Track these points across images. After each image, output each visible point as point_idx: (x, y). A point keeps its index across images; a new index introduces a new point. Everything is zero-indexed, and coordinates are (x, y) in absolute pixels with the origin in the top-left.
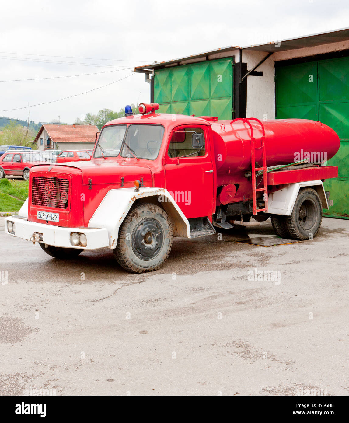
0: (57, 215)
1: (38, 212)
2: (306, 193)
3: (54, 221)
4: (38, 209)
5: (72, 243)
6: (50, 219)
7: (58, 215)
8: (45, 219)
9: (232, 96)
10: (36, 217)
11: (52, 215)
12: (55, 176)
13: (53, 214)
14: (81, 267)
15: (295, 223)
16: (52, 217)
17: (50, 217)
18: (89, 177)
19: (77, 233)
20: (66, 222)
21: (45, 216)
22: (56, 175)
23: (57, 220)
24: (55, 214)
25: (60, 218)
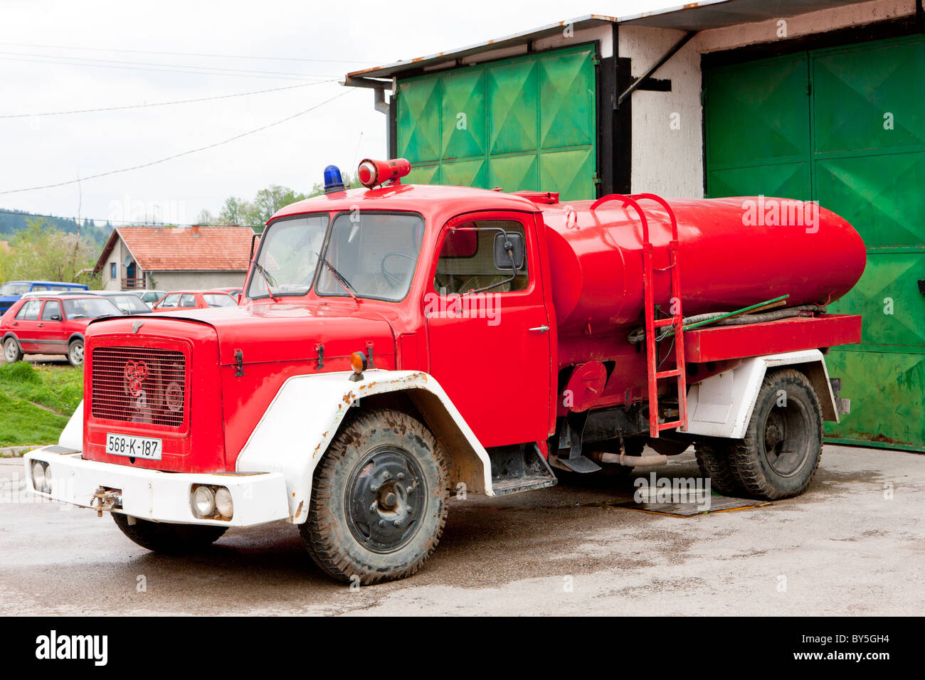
0: (156, 443)
1: (109, 436)
2: (783, 381)
3: (149, 457)
4: (106, 429)
5: (195, 512)
6: (138, 454)
7: (160, 442)
8: (127, 452)
9: (594, 142)
10: (104, 449)
11: (143, 442)
12: (148, 344)
13: (146, 440)
14: (220, 573)
15: (754, 458)
16: (145, 448)
17: (139, 447)
18: (238, 344)
19: (209, 486)
20: (180, 459)
21: (125, 446)
22: (151, 342)
23: (157, 455)
24: (151, 440)
25: (164, 449)
